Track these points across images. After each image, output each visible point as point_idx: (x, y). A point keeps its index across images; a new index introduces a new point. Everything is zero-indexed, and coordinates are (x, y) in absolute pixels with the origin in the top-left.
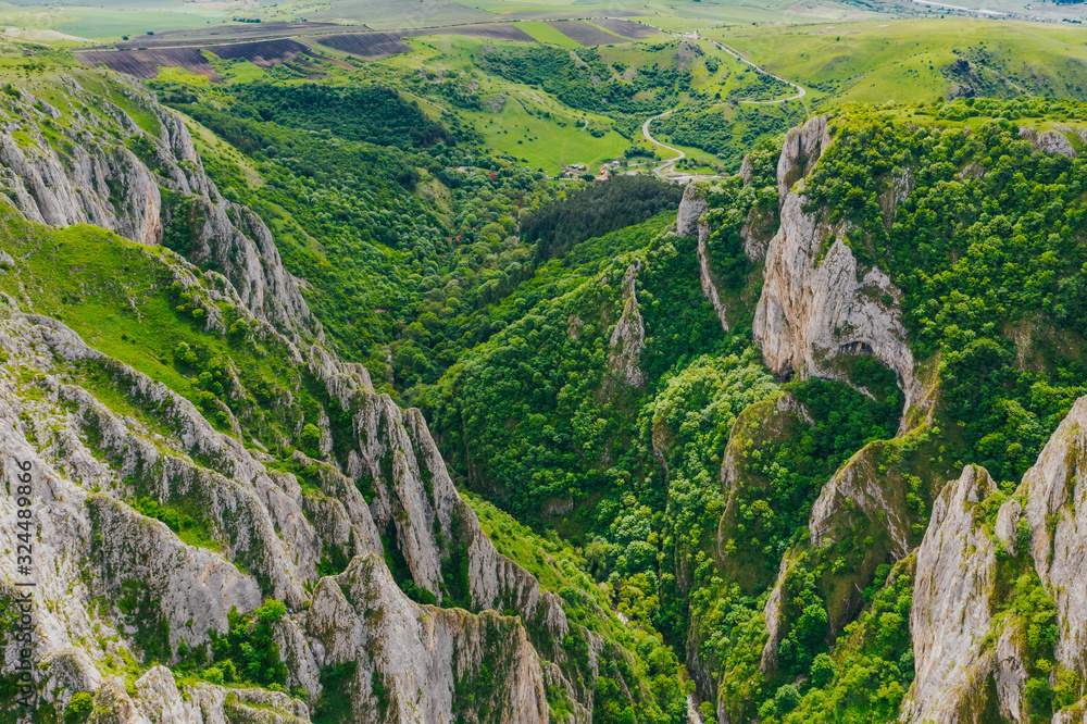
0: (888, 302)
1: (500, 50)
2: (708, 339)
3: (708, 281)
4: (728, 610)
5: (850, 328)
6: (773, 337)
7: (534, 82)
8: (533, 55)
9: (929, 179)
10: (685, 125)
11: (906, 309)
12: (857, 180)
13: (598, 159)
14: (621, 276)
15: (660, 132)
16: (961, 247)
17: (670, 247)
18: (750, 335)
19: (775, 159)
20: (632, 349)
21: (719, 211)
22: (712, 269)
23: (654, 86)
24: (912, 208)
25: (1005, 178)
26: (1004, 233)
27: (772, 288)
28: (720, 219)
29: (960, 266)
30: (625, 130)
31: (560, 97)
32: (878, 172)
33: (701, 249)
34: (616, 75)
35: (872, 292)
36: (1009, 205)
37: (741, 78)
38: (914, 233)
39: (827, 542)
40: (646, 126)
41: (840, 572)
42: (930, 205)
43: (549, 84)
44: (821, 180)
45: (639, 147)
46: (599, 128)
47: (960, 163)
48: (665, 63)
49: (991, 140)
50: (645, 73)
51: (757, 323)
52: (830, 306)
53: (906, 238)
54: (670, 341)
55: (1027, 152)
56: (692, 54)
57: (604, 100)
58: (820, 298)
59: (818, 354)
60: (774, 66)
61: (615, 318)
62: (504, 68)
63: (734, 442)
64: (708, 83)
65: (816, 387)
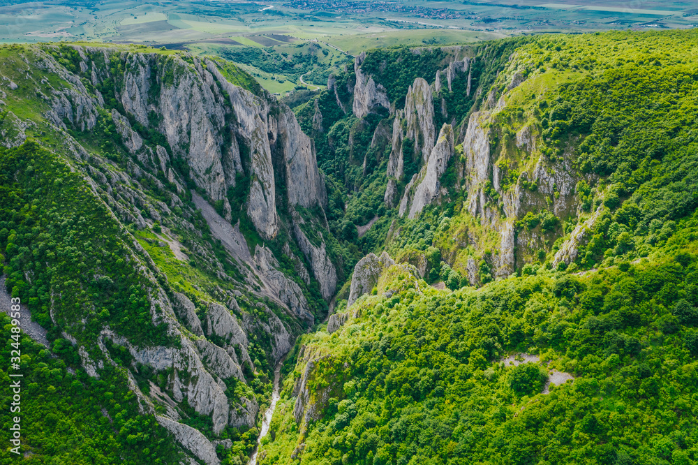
0: (383, 92)
1: (230, 49)
2: (341, 116)
3: (339, 101)
4: (354, 170)
5: (375, 100)
6: (358, 110)
7: (248, 63)
8: (245, 51)
9: (390, 62)
10: (318, 77)
11: (387, 92)
12: (373, 64)
13: (284, 91)
14: (313, 103)
15: (307, 80)
16: (398, 77)
17: (326, 93)
18: (352, 113)
19: (353, 65)
20: (319, 121)
21: (339, 81)
22: (339, 97)
23: (301, 62)
24: (387, 69)
25: (406, 60)
26: (406, 72)
27: (356, 96)
28: (340, 83)
29: (398, 81)
30: (292, 80)
31: (261, 68)
32: (378, 62)
33: (336, 93)
34: (284, 58)
35: (379, 90)
36: (407, 66)
37: (339, 57)
38: (387, 75)
39: (375, 145)
40: (301, 78)
41: (378, 150)
42: (391, 68)
43: (254, 63)
44: (364, 65)
45: (300, 86)
46: (281, 80)
47: (397, 58)
48: (305, 52)
49: (403, 52)
50: (296, 57)
51: (354, 108)
52: (370, 95)
53: (386, 76)
54: (330, 118)
55: (411, 54)
56: (316, 48)
57: (281, 69)
58: (367, 93)
59: (369, 107)
60: (352, 51)
61: (313, 114)
62: (232, 57)
63: (351, 133)
64: (325, 60)
65: (369, 116)
